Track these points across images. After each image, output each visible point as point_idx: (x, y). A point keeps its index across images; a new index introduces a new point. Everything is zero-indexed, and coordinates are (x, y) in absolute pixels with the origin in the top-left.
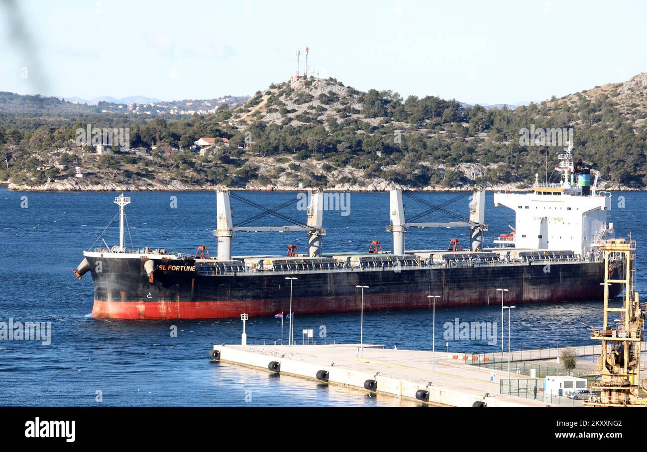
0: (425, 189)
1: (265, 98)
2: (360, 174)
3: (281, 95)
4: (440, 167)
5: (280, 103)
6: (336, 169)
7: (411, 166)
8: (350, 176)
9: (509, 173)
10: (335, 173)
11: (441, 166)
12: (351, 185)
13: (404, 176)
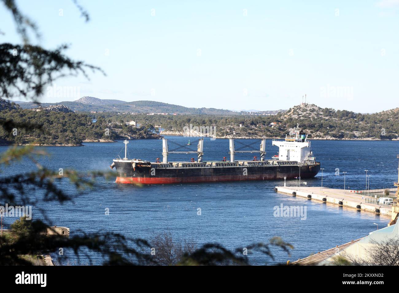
0: (343, 139)
1: (292, 110)
2: (322, 134)
3: (297, 109)
4: (347, 132)
5: (297, 112)
6: (314, 133)
7: (338, 132)
8: (319, 135)
9: (369, 134)
10: (314, 134)
11: (348, 132)
12: (319, 138)
13: (336, 135)
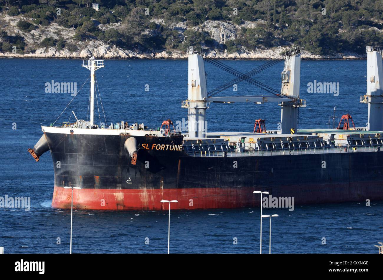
0: (159, 55)
2: (69, 34)
4: (178, 26)
6: (37, 27)
7: (140, 24)
8: (56, 37)
9: (270, 34)
10: (36, 32)
11: (180, 25)
12: (58, 50)
13: (130, 38)
